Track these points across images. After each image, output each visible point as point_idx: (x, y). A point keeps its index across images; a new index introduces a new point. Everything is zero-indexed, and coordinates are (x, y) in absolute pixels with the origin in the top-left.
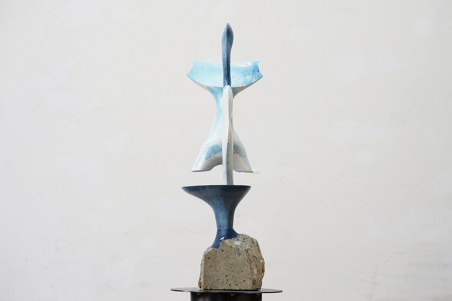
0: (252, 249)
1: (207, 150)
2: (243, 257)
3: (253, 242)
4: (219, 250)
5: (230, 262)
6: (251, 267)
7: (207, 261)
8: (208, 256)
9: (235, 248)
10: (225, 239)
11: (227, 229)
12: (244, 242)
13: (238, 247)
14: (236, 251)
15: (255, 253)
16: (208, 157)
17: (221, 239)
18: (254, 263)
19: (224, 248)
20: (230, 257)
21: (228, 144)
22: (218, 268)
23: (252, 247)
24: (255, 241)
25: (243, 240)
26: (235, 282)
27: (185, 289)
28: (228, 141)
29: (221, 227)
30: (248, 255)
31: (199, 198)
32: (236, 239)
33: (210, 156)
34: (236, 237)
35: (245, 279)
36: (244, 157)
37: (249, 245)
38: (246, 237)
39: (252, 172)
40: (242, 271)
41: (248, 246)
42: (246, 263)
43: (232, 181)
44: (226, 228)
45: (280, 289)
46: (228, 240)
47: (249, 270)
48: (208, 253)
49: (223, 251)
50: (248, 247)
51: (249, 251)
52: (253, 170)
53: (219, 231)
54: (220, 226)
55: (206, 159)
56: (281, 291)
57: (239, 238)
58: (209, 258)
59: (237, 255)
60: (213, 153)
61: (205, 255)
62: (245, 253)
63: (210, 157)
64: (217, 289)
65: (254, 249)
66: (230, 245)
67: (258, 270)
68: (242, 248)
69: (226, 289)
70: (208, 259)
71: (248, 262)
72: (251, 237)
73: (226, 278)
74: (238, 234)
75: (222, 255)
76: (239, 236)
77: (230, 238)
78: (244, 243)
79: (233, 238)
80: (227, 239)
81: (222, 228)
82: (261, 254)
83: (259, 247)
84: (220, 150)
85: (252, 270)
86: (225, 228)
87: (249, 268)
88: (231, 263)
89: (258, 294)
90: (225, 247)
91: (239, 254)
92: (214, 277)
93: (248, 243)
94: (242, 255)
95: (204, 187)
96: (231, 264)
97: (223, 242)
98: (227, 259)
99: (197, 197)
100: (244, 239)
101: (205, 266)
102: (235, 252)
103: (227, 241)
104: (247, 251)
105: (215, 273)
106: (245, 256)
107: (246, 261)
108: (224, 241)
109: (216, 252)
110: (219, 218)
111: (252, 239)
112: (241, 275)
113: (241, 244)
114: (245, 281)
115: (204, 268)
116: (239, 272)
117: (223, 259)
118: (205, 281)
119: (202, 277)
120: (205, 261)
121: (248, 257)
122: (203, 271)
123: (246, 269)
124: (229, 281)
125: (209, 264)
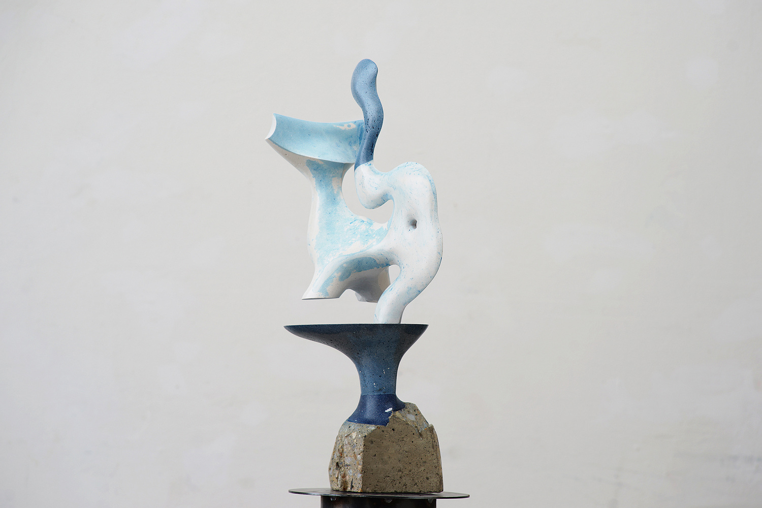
2: (425, 439)
4: (387, 428)
5: (406, 448)
7: (367, 447)
8: (370, 439)
9: (412, 425)
10: (394, 410)
14: (414, 431)
19: (396, 426)
20: (405, 439)
22: (386, 458)
26: (413, 480)
27: (313, 490)
30: (433, 436)
35: (428, 476)
42: (431, 449)
45: (466, 493)
47: (435, 461)
48: (371, 434)
49: (393, 430)
56: (468, 497)
58: (371, 442)
59: (416, 436)
64: (383, 492)
66: (404, 420)
69: (398, 491)
70: (370, 444)
71: (433, 448)
73: (399, 473)
75: (392, 437)
87: (435, 457)
88: (407, 450)
89: (431, 500)
90: (398, 423)
91: (421, 435)
92: (379, 472)
94: (424, 436)
96: (406, 452)
97: (394, 416)
98: (400, 443)
101: (364, 455)
102: (413, 433)
103: (397, 414)
104: (432, 430)
105: (380, 466)
106: (429, 438)
107: (431, 445)
109: (383, 431)
112: (423, 468)
114: (428, 479)
115: (363, 458)
116: (419, 464)
117: (394, 444)
118: (364, 479)
119: (349, 472)
120: (365, 447)
121: (434, 441)
122: (362, 463)
123: (430, 459)
124: (403, 479)
125: (371, 451)
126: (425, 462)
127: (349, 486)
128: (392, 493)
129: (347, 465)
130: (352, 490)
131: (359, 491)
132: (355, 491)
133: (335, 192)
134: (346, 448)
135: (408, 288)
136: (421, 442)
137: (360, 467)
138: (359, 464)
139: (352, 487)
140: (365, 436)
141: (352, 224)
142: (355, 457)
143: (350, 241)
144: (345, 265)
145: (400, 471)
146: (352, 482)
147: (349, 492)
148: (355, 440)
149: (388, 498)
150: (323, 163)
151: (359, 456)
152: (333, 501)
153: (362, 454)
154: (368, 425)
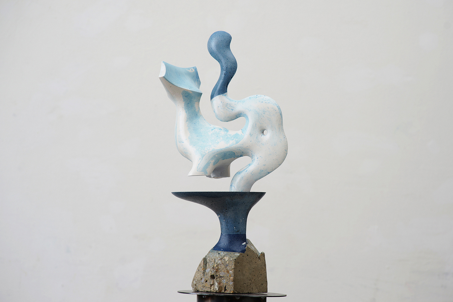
2: (261, 261)
5: (253, 266)
7: (237, 266)
8: (237, 261)
10: (247, 244)
14: (257, 256)
16: (216, 162)
17: (243, 244)
19: (249, 253)
20: (252, 261)
22: (244, 272)
26: (256, 285)
33: (218, 162)
45: (284, 294)
47: (265, 274)
49: (248, 255)
54: (238, 231)
55: (214, 164)
56: (286, 296)
59: (257, 259)
69: (249, 292)
71: (265, 266)
73: (250, 282)
75: (247, 259)
81: (240, 233)
89: (263, 298)
90: (250, 251)
92: (241, 281)
94: (261, 259)
96: (253, 269)
97: (248, 247)
105: (242, 277)
106: (263, 260)
107: (264, 264)
109: (243, 256)
112: (260, 278)
114: (262, 284)
115: (234, 273)
116: (258, 275)
117: (248, 264)
118: (235, 285)
119: (223, 281)
120: (235, 266)
122: (233, 275)
123: (263, 272)
124: (252, 284)
126: (261, 275)
127: (224, 289)
128: (246, 293)
129: (221, 277)
130: (226, 292)
131: (232, 293)
132: (228, 292)
133: (197, 111)
134: (221, 267)
135: (261, 170)
136: (259, 262)
137: (232, 278)
138: (231, 276)
139: (225, 290)
140: (235, 259)
141: (213, 131)
142: (228, 272)
143: (217, 141)
144: (216, 156)
145: (250, 280)
146: (225, 287)
147: (223, 293)
148: (228, 262)
149: (238, 296)
150: (192, 93)
151: (231, 271)
152: (204, 298)
153: (233, 270)
154: (234, 253)
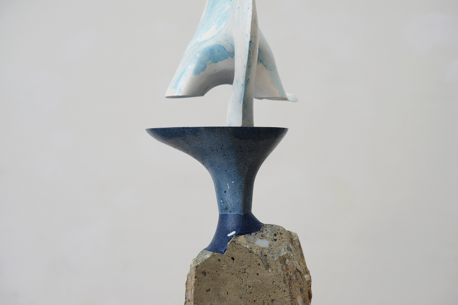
0: (292, 255)
1: (198, 55)
2: (275, 271)
3: (292, 241)
4: (225, 257)
5: (249, 282)
6: (291, 293)
7: (200, 280)
8: (203, 270)
9: (259, 253)
10: (237, 235)
11: (242, 214)
12: (275, 240)
13: (266, 252)
14: (260, 261)
15: (297, 263)
16: (200, 69)
17: (229, 235)
18: (297, 284)
19: (235, 254)
20: (247, 271)
21: (250, 42)
22: (223, 293)
23: (291, 250)
24: (296, 238)
25: (273, 237)
28: (252, 37)
29: (230, 209)
30: (284, 267)
31: (184, 151)
32: (259, 234)
33: (205, 67)
34: (260, 230)
36: (271, 70)
37: (286, 247)
38: (279, 230)
39: (286, 99)
40: (273, 300)
41: (283, 250)
42: (282, 284)
43: (252, 118)
44: (238, 211)
46: (243, 236)
47: (287, 299)
48: (203, 263)
49: (233, 259)
50: (283, 253)
51: (287, 260)
52: (288, 95)
53: (223, 218)
54: (226, 209)
55: (197, 72)
57: (265, 232)
58: (204, 273)
59: (262, 267)
60: (210, 62)
61: (197, 267)
62: (279, 264)
63: (204, 69)
65: (295, 254)
66: (248, 247)
67: (304, 299)
68: (272, 254)
70: (203, 275)
71: (285, 282)
72: (287, 229)
74: (263, 225)
75: (231, 267)
76: (264, 229)
77: (248, 233)
78: (275, 243)
79: (253, 234)
80: (242, 234)
81: (230, 212)
82: (305, 264)
83: (301, 249)
84: (232, 54)
85: (293, 298)
86: (235, 212)
87: (287, 294)
88: (251, 284)
90: (238, 251)
91: (268, 266)
93: (284, 244)
95: (195, 131)
96: (250, 287)
97: (234, 242)
98: (241, 275)
99: (178, 149)
100: (275, 235)
101: (196, 289)
102: (258, 263)
103: (242, 239)
104: (283, 260)
106: (280, 270)
107: (282, 279)
108: (236, 240)
109: (219, 260)
110: (225, 192)
111: (290, 233)
113: (270, 245)
117: (234, 276)
120: (196, 279)
121: (285, 273)
123: (281, 296)
125: (204, 284)
136: (268, 274)
148: (192, 271)
153: (194, 288)
154: (207, 252)
